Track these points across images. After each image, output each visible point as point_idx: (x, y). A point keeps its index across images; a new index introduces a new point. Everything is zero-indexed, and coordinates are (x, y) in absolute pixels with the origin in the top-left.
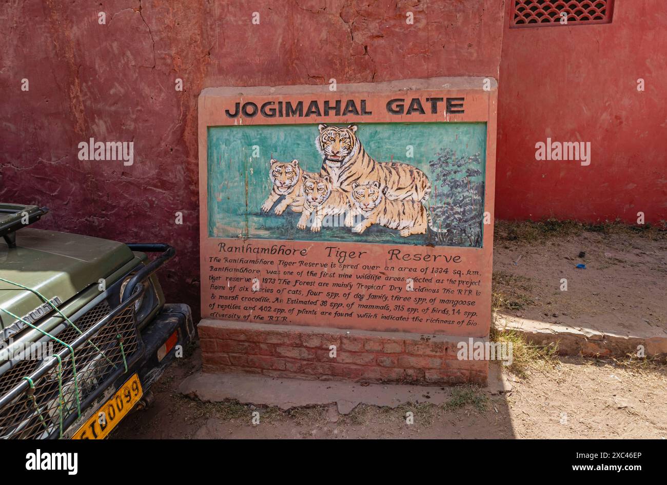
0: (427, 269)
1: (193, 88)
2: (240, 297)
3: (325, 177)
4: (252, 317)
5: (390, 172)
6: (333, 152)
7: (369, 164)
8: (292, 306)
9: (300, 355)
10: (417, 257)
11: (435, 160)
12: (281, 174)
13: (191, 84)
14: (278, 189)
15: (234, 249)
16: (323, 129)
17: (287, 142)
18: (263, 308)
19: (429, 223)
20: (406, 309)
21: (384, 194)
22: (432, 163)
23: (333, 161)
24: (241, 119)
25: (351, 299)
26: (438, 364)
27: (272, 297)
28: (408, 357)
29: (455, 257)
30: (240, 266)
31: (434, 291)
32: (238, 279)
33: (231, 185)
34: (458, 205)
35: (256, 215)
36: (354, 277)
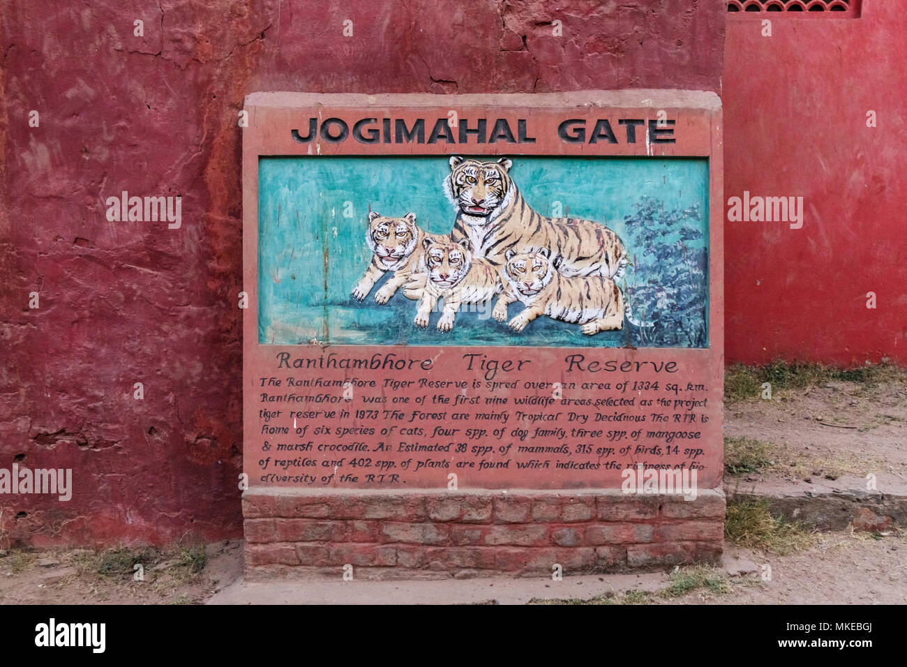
0: (625, 384)
1: (230, 93)
2: (315, 446)
3: (461, 242)
4: (336, 478)
5: (566, 233)
6: (474, 201)
7: (531, 220)
8: (406, 456)
9: (424, 537)
10: (611, 366)
11: (633, 214)
12: (388, 235)
13: (226, 86)
15: (305, 363)
16: (456, 163)
17: (397, 184)
18: (357, 462)
19: (626, 312)
20: (594, 449)
21: (557, 268)
22: (628, 220)
23: (473, 215)
24: (318, 146)
25: (507, 439)
26: (647, 535)
27: (372, 441)
28: (602, 526)
29: (668, 364)
30: (315, 391)
31: (638, 419)
32: (310, 414)
33: (297, 254)
34: (669, 284)
35: (343, 304)
36: (511, 401)
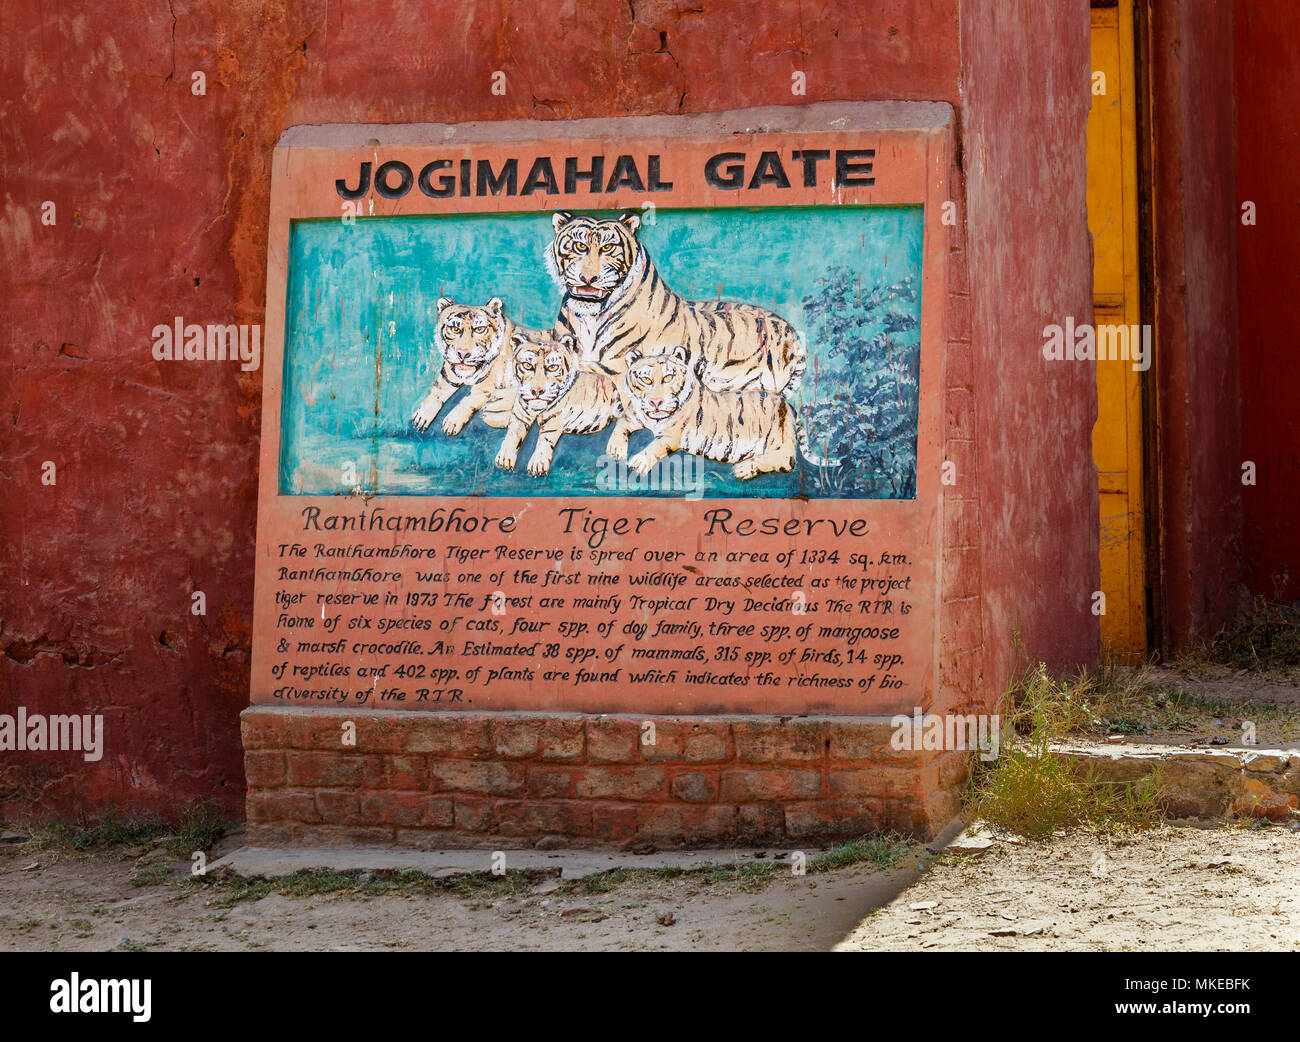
0: (790, 554)
1: (262, 127)
2: (349, 645)
3: (564, 340)
4: (376, 695)
5: (713, 324)
7: (664, 306)
8: (473, 662)
9: (490, 783)
10: (770, 527)
11: (817, 297)
12: (462, 332)
13: (258, 118)
14: (453, 370)
15: (341, 522)
16: (562, 223)
17: (480, 255)
18: (405, 670)
19: (799, 444)
20: (742, 654)
21: (700, 377)
22: (808, 302)
23: (582, 299)
24: (371, 202)
25: (617, 637)
26: (811, 786)
27: (427, 640)
28: (744, 771)
29: (855, 523)
30: (351, 564)
31: (807, 608)
32: (345, 599)
33: (340, 363)
34: (866, 401)
35: (401, 436)
36: (624, 581)
